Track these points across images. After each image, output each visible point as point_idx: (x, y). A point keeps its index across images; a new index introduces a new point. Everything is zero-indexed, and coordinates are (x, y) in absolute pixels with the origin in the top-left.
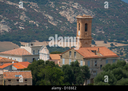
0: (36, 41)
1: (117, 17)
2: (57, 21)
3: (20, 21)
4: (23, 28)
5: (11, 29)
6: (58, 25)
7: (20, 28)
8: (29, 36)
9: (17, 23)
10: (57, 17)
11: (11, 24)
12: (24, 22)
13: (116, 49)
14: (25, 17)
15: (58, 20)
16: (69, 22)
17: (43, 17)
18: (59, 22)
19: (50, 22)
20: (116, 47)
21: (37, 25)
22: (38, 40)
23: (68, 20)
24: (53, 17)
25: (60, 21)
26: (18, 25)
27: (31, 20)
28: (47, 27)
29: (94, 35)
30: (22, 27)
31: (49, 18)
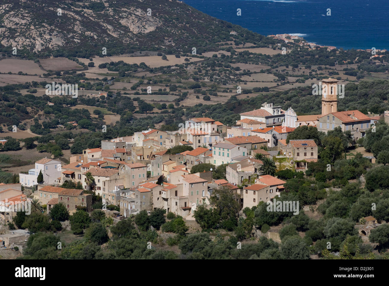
0: (96, 56)
1: (188, 25)
2: (118, 32)
3: (75, 33)
4: (79, 41)
5: (64, 42)
6: (119, 36)
7: (76, 40)
8: (86, 51)
9: (71, 35)
10: (118, 26)
11: (65, 36)
12: (79, 34)
13: (192, 65)
14: (80, 27)
15: (119, 30)
16: (131, 32)
17: (100, 26)
18: (120, 32)
19: (110, 33)
20: (192, 63)
21: (95, 37)
22: (98, 56)
23: (131, 30)
24: (113, 26)
25: (122, 32)
26: (73, 37)
27: (88, 30)
28: (107, 39)
29: (164, 47)
30: (78, 39)
31: (108, 28)
